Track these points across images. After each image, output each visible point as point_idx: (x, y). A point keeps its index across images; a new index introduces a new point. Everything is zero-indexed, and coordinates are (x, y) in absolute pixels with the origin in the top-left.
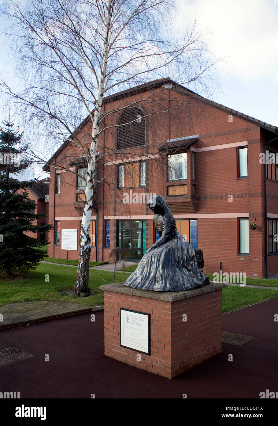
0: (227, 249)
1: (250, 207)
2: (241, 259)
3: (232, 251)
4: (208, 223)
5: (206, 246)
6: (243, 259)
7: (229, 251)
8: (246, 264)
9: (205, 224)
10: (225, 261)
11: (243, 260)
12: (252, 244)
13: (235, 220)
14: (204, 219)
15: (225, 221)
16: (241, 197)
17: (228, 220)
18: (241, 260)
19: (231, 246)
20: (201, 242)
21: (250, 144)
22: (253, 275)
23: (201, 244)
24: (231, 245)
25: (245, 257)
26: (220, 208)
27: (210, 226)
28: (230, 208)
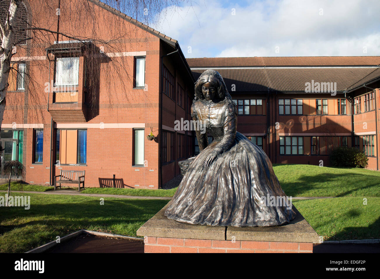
0: (120, 161)
1: (147, 118)
2: (136, 170)
3: (126, 162)
4: (100, 133)
5: (96, 157)
6: (138, 170)
7: (122, 162)
8: (141, 175)
9: (96, 135)
10: (118, 173)
11: (138, 172)
12: (148, 155)
13: (130, 130)
14: (95, 128)
15: (119, 132)
16: (137, 107)
17: (123, 130)
18: (136, 172)
19: (126, 158)
20: (92, 154)
21: (148, 54)
22: (148, 186)
23: (92, 156)
24: (125, 156)
25: (140, 169)
26: (113, 117)
27: (102, 136)
28: (124, 118)
